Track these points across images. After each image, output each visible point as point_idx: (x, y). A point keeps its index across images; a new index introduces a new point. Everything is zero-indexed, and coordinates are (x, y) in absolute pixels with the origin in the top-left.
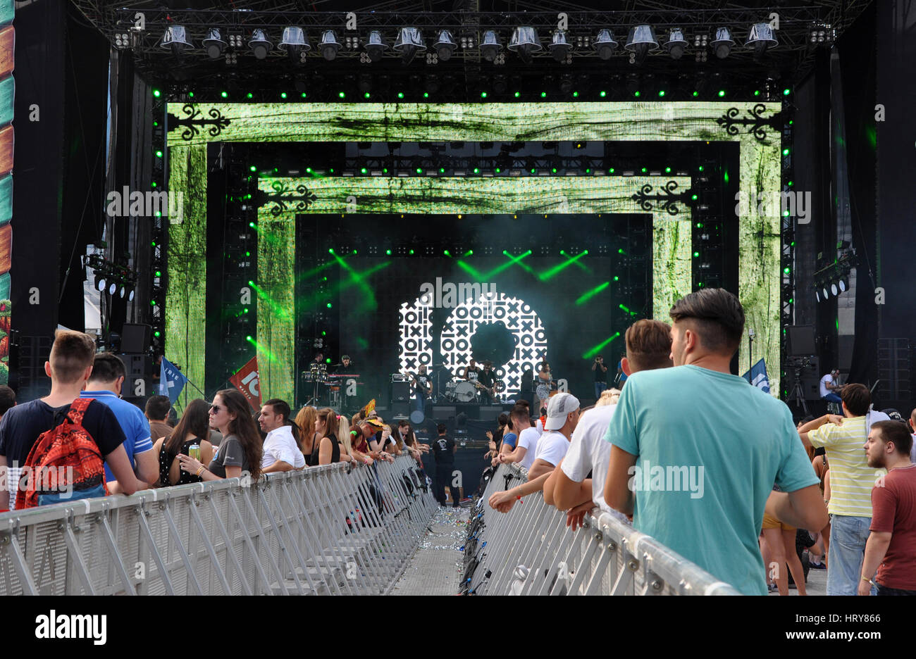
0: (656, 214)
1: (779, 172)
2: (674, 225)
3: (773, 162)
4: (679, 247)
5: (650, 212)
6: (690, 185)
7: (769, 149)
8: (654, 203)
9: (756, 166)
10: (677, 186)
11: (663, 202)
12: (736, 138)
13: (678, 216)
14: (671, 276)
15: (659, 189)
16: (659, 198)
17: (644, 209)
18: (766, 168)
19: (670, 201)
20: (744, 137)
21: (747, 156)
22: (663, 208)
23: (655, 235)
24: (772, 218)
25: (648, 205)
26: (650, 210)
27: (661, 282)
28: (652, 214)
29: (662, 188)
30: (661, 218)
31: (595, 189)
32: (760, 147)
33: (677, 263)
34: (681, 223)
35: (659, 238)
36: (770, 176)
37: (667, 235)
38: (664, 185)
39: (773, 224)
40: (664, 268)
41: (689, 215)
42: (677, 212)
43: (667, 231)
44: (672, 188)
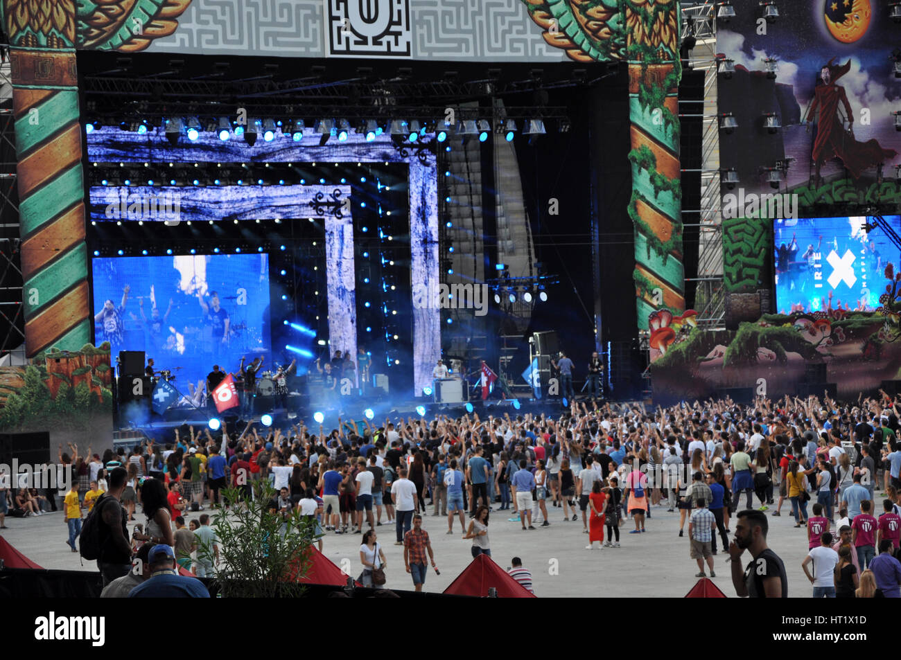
0: (327, 219)
1: (436, 189)
2: (341, 229)
3: (432, 181)
4: (345, 247)
5: (323, 217)
6: (350, 192)
7: (429, 170)
8: (325, 209)
9: (420, 184)
10: (341, 193)
11: (332, 208)
12: (407, 160)
13: (343, 220)
14: (340, 273)
15: (329, 196)
16: (328, 204)
17: (318, 214)
18: (427, 186)
19: (336, 207)
20: (412, 159)
21: (414, 175)
22: (332, 213)
23: (327, 237)
24: (432, 228)
25: (321, 210)
26: (322, 215)
27: (333, 278)
28: (324, 219)
29: (330, 195)
30: (331, 222)
31: (281, 197)
32: (422, 168)
33: (343, 261)
34: (345, 227)
35: (330, 240)
36: (430, 193)
37: (336, 237)
38: (332, 193)
39: (433, 233)
40: (335, 266)
41: (351, 219)
42: (342, 217)
43: (335, 233)
44: (338, 195)
